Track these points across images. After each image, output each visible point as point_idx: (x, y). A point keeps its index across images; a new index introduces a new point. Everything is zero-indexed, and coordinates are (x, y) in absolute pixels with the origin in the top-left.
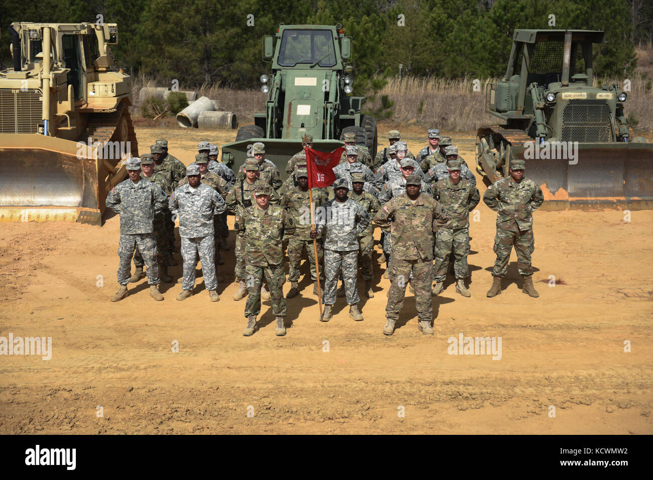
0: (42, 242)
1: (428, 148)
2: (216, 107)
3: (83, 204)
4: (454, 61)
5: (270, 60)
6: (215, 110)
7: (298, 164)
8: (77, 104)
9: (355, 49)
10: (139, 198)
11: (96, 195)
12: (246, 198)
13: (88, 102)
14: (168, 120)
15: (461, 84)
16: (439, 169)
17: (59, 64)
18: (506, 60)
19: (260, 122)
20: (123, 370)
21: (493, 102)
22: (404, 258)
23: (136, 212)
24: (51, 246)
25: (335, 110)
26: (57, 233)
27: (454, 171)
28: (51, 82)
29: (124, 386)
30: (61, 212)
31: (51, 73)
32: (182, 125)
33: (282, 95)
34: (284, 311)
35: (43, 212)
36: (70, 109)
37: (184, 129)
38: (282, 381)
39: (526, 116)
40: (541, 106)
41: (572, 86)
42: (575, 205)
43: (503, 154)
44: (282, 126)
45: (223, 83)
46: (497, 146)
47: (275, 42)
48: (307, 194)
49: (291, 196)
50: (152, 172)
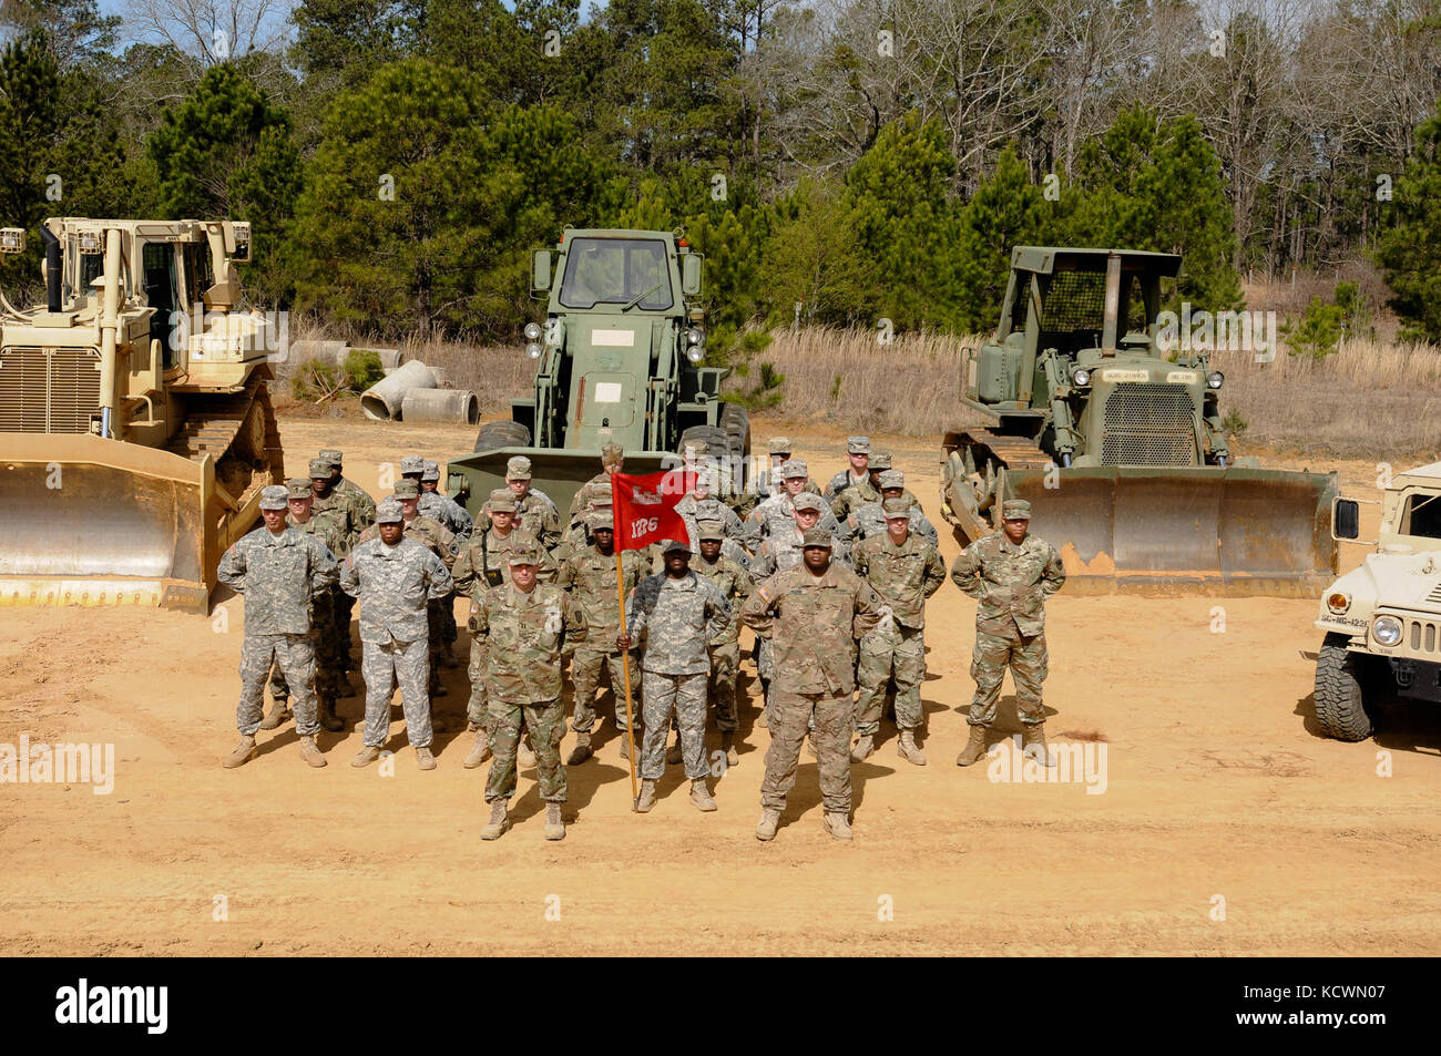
0: (94, 647)
1: (848, 472)
2: (439, 382)
3: (174, 572)
4: (900, 296)
5: (544, 293)
6: (436, 387)
7: (595, 502)
8: (168, 376)
9: (710, 276)
10: (284, 564)
11: (199, 555)
12: (491, 567)
13: (190, 371)
14: (344, 405)
15: (914, 344)
16: (867, 513)
17: (136, 298)
18: (998, 300)
19: (523, 415)
20: (244, 906)
21: (973, 383)
22: (797, 690)
23: (277, 593)
24: (109, 655)
25: (669, 393)
26: (118, 629)
27: (897, 519)
28: (119, 334)
29: (244, 939)
30: (128, 588)
31: (120, 316)
32: (370, 414)
33: (566, 363)
34: (562, 791)
35: (95, 588)
36: (154, 388)
37: (376, 422)
38: (556, 932)
39: (1036, 412)
40: (1065, 394)
41: (1121, 356)
42: (1127, 585)
43: (991, 484)
44: (566, 424)
45: (452, 333)
46: (980, 467)
47: (554, 262)
48: (611, 561)
49: (581, 564)
50: (309, 514)
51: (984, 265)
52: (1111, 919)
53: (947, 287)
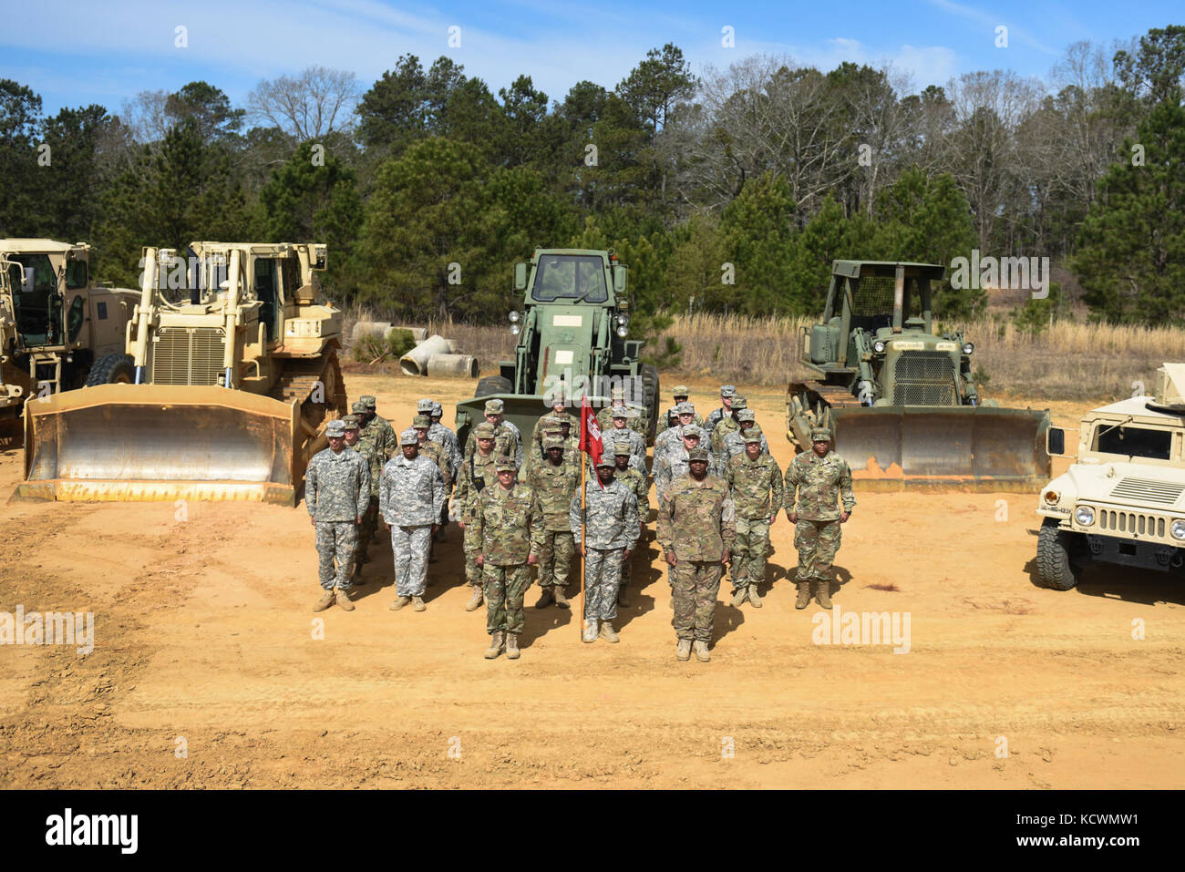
0: (216, 529)
1: (721, 410)
2: (452, 349)
3: (272, 478)
4: (758, 294)
5: (522, 291)
6: (450, 353)
7: (548, 430)
8: (271, 346)
9: (630, 279)
10: (342, 473)
11: (289, 466)
12: (477, 475)
13: (285, 344)
14: (389, 365)
15: (768, 324)
16: (732, 438)
17: (250, 295)
18: (824, 295)
19: (508, 372)
20: (316, 706)
21: (807, 350)
22: (687, 558)
23: (337, 492)
24: (228, 535)
25: (605, 357)
26: (235, 517)
27: (751, 443)
28: (238, 319)
29: (315, 729)
30: (241, 489)
31: (239, 307)
32: (406, 371)
33: (536, 337)
35: (219, 489)
36: (260, 354)
37: (410, 377)
38: (527, 723)
39: (851, 369)
40: (868, 357)
41: (906, 333)
42: (912, 485)
43: (820, 418)
44: (536, 378)
45: (459, 317)
46: (813, 406)
47: (529, 270)
48: (559, 470)
49: (539, 472)
50: (356, 440)
51: (814, 273)
52: (903, 713)
53: (791, 286)
